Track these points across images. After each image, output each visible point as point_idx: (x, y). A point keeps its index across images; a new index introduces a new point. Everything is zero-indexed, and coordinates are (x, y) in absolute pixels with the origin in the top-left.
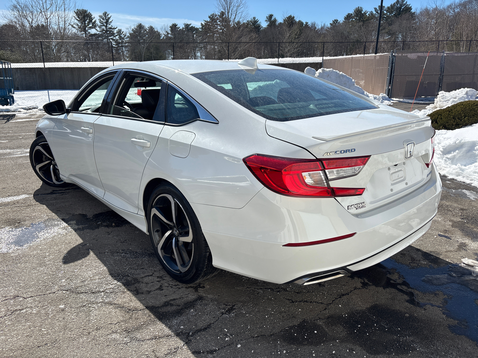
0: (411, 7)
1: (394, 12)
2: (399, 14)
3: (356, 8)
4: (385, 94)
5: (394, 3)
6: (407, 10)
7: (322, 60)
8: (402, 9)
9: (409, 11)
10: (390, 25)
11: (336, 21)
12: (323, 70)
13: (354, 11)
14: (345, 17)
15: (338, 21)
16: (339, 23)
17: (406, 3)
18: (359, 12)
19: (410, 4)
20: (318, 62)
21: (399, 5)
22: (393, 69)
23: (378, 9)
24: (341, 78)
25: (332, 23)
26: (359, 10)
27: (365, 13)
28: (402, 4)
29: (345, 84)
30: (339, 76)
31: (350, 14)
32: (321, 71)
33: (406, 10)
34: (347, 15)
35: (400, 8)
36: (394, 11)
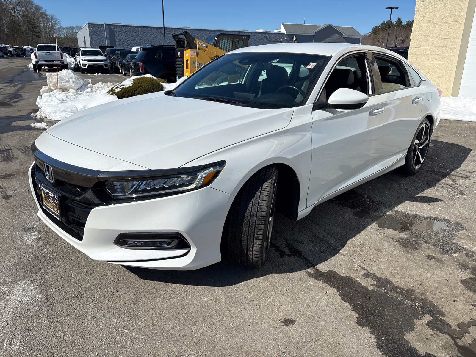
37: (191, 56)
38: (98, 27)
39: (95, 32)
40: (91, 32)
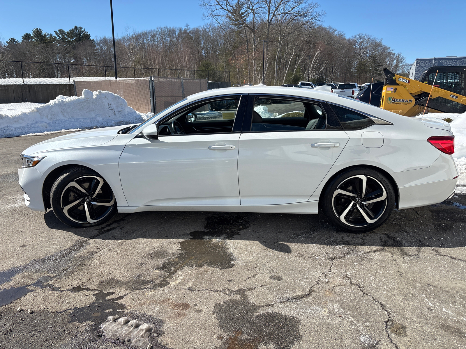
0: (89, 34)
1: (75, 38)
2: (80, 40)
3: (35, 29)
4: (151, 112)
5: (73, 29)
6: (87, 37)
7: (73, 82)
8: (82, 35)
9: (89, 39)
10: (74, 49)
11: (12, 40)
12: (100, 92)
13: (33, 32)
14: (23, 36)
15: (16, 40)
16: (17, 42)
17: (84, 30)
18: (38, 33)
19: (88, 32)
20: (66, 83)
21: (77, 32)
22: (154, 92)
23: (58, 32)
24: (117, 99)
25: (8, 42)
26: (38, 31)
27: (45, 35)
28: (80, 31)
29: (121, 104)
30: (115, 98)
31: (28, 34)
32: (98, 93)
33: (85, 37)
34: (25, 35)
35: (80, 34)
36: (74, 36)
37: (387, 92)
38: (426, 62)
39: (422, 67)
40: (417, 68)
